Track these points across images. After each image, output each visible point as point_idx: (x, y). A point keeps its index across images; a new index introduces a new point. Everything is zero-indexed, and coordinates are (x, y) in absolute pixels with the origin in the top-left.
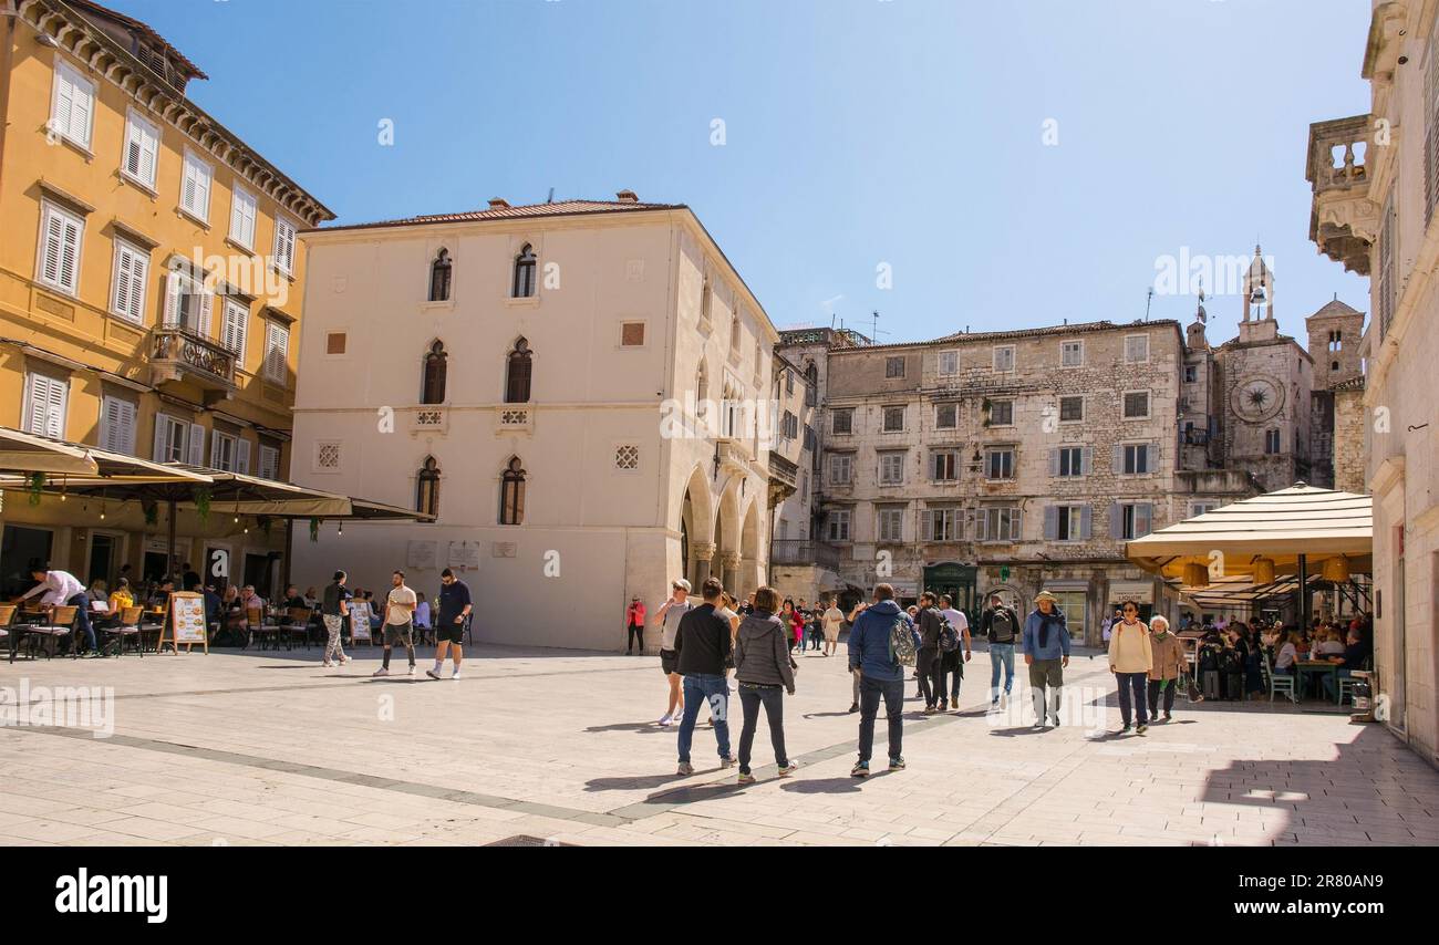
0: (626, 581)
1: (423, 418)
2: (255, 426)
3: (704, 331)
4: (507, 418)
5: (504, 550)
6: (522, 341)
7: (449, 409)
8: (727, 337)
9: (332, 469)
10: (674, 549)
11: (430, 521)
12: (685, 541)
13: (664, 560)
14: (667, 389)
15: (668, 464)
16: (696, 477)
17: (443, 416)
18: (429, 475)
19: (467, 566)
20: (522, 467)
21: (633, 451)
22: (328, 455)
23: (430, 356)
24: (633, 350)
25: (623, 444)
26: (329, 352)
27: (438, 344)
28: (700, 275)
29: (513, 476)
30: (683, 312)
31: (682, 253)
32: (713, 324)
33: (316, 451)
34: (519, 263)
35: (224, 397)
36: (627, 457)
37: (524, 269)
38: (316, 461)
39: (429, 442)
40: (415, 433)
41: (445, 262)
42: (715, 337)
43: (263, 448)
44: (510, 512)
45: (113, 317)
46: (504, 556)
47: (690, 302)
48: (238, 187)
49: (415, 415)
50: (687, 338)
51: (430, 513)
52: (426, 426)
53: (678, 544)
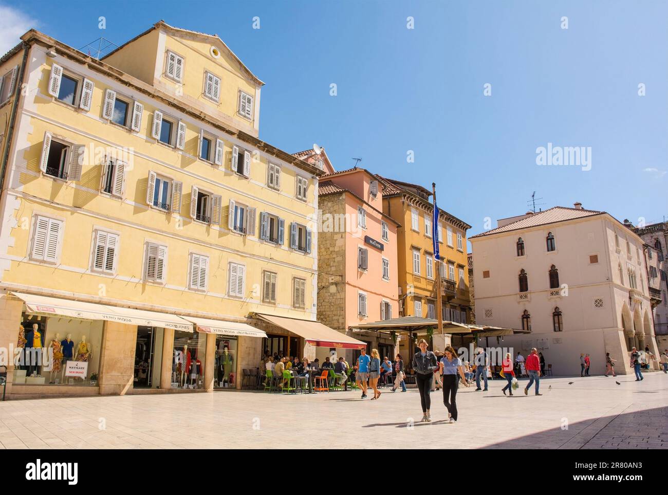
0: (605, 348)
1: (521, 297)
2: (460, 305)
3: (618, 252)
4: (552, 294)
5: (557, 341)
6: (553, 266)
7: (530, 293)
8: (626, 250)
9: (490, 318)
10: (621, 335)
11: (528, 333)
12: (624, 331)
13: (619, 339)
14: (610, 278)
15: (615, 304)
16: (624, 306)
17: (529, 295)
18: (526, 316)
19: (545, 347)
20: (560, 311)
21: (601, 301)
22: (488, 313)
23: (520, 275)
24: (595, 265)
25: (596, 298)
26: (484, 277)
27: (523, 271)
28: (613, 233)
29: (557, 314)
30: (611, 249)
31: (607, 229)
32: (620, 248)
33: (484, 312)
34: (548, 239)
35: (454, 298)
36: (599, 303)
37: (549, 241)
38: (484, 316)
39: (525, 304)
40: (519, 303)
41: (521, 242)
42: (622, 253)
43: (462, 312)
44: (558, 326)
45: (428, 279)
46: (558, 343)
47: (612, 244)
48: (448, 227)
49: (518, 296)
50: (614, 257)
51: (528, 330)
52: (523, 300)
53: (622, 333)
